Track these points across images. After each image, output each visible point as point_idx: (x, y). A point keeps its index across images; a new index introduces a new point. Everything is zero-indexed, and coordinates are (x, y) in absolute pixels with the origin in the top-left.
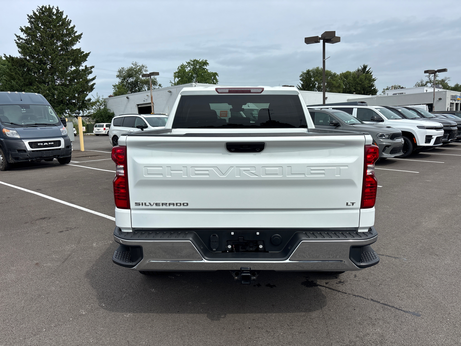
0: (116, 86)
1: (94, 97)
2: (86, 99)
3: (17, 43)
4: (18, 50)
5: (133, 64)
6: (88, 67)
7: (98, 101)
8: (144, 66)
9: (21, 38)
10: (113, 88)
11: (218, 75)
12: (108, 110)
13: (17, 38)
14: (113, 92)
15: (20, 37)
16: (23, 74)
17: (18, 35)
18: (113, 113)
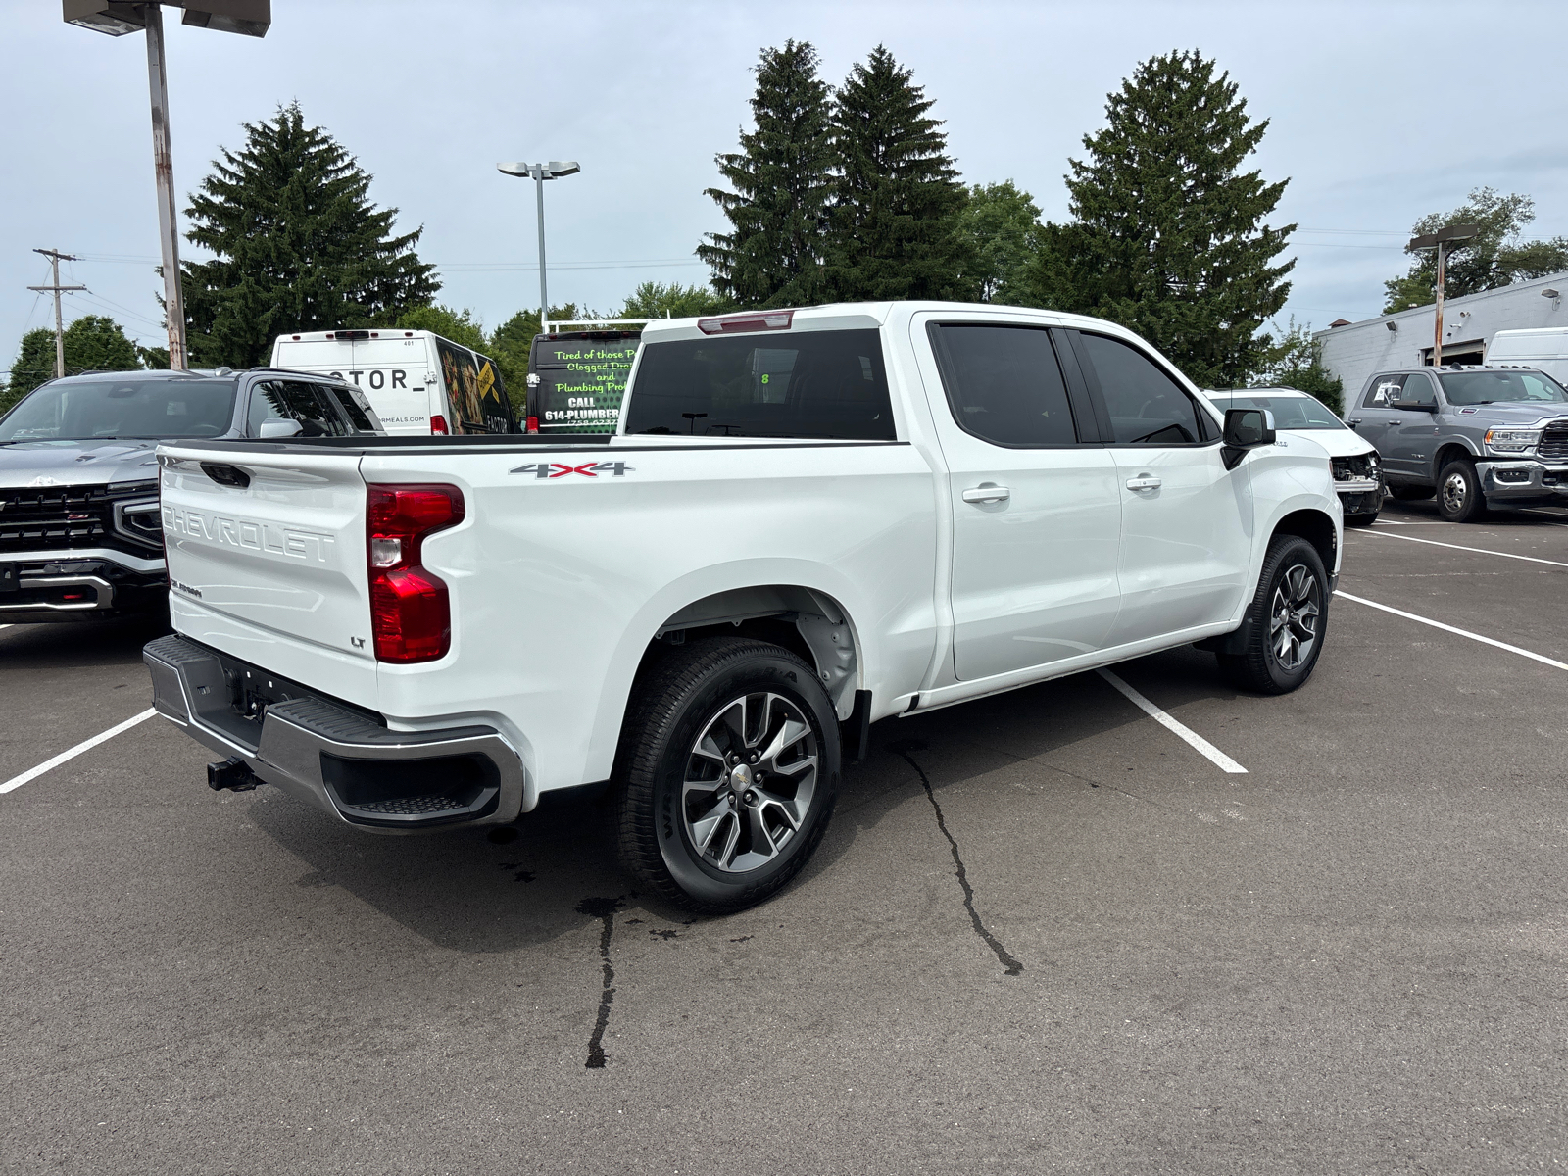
0: (1396, 284)
1: (1279, 331)
2: (1257, 335)
3: (1070, 184)
4: (1070, 205)
5: (1474, 197)
6: (1274, 232)
7: (1290, 345)
8: (1520, 201)
9: (1084, 167)
10: (1386, 294)
12: (1322, 371)
13: (1074, 169)
14: (1386, 307)
15: (1083, 164)
16: (1078, 273)
17: (1076, 160)
18: (1338, 382)
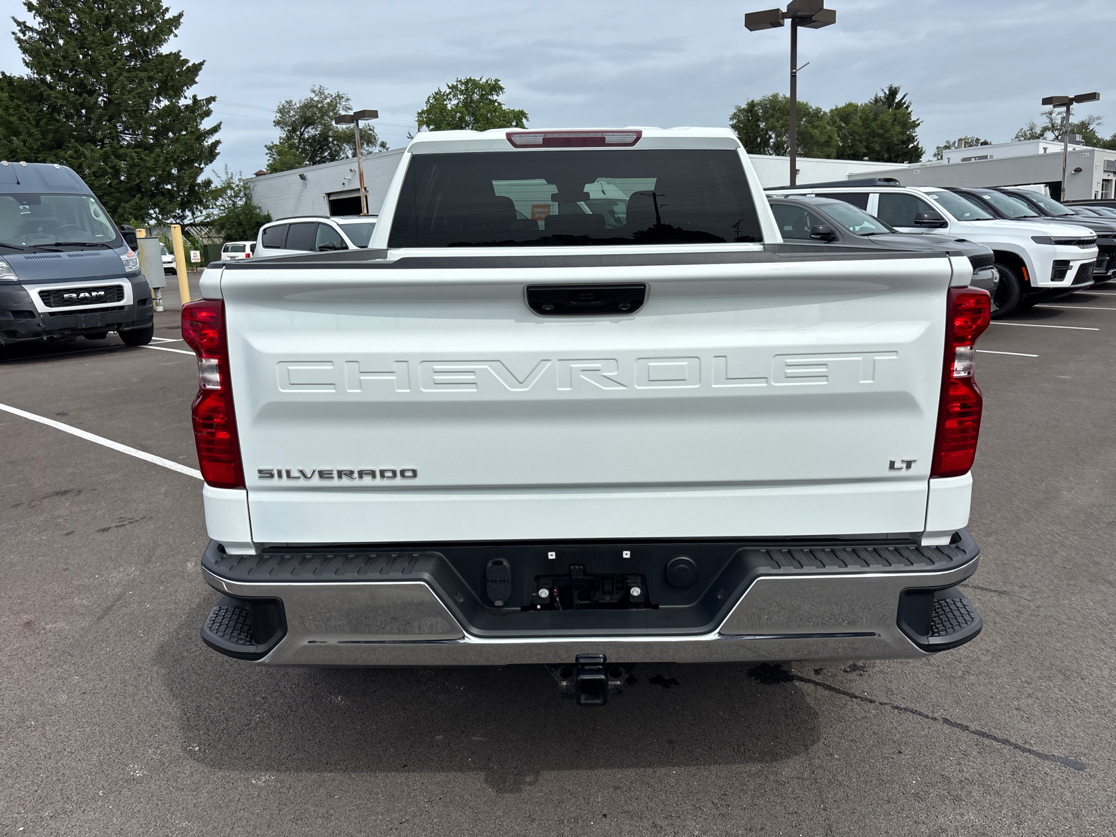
0: (273, 147)
1: (218, 177)
2: (200, 180)
3: (18, 40)
4: (23, 59)
5: (314, 92)
6: (200, 100)
7: (229, 186)
8: (343, 97)
9: (29, 27)
10: (267, 154)
11: (526, 117)
12: (255, 208)
13: (19, 28)
14: (268, 163)
15: (27, 24)
16: (40, 120)
17: (21, 20)
18: (268, 215)
